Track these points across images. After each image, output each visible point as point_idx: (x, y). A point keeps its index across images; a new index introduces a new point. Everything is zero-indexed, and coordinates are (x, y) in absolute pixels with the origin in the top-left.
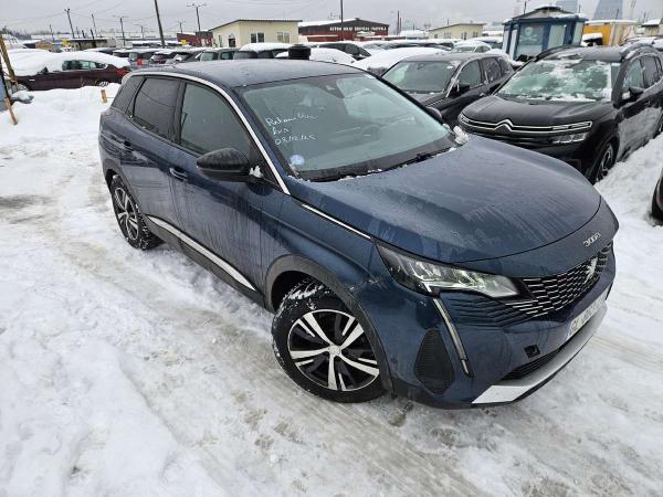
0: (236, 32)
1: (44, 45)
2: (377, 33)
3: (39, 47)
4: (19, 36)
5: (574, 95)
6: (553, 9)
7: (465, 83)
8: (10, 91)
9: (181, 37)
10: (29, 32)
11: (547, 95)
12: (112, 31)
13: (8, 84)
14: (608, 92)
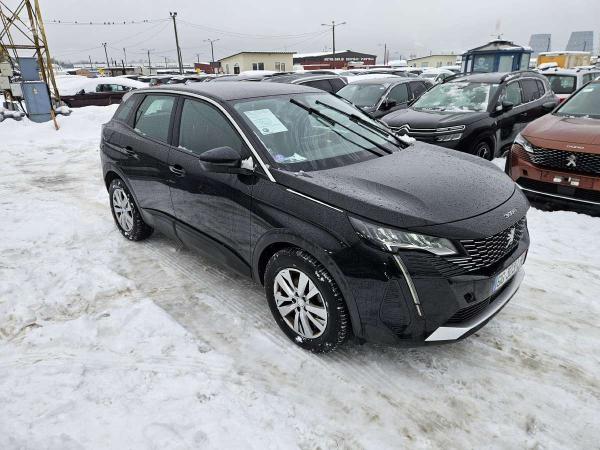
0: (240, 62)
1: (83, 73)
2: (366, 63)
3: (80, 73)
4: (64, 65)
5: (461, 108)
6: (503, 43)
7: (392, 100)
8: (54, 107)
9: (197, 66)
10: (72, 62)
11: (443, 108)
12: (141, 61)
13: (53, 101)
14: (485, 105)
